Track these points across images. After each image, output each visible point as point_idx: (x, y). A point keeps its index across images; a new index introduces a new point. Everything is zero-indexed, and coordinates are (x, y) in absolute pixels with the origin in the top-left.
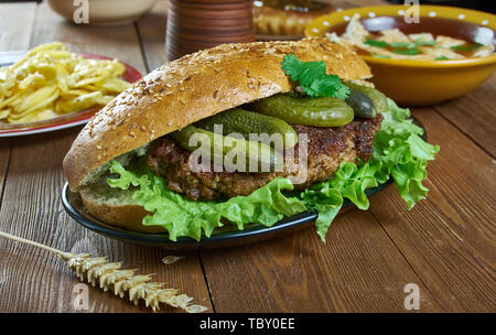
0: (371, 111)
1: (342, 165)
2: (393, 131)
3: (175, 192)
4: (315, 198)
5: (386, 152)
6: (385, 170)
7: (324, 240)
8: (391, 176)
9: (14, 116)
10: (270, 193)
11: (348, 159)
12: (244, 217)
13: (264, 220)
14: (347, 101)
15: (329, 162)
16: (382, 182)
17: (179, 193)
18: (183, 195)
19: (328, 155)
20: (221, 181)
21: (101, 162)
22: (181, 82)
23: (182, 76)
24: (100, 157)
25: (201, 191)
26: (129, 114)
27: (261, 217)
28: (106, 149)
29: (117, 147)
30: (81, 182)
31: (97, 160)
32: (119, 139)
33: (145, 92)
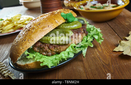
0: (84, 23)
1: (84, 37)
3: (44, 55)
8: (94, 38)
9: (3, 31)
10: (71, 48)
11: (84, 35)
12: (66, 56)
13: (71, 56)
17: (46, 55)
18: (47, 55)
20: (57, 49)
21: (23, 52)
22: (38, 25)
23: (38, 24)
24: (22, 51)
25: (52, 53)
26: (27, 37)
27: (70, 55)
28: (23, 48)
29: (26, 47)
30: (18, 60)
31: (22, 52)
32: (26, 45)
33: (29, 30)
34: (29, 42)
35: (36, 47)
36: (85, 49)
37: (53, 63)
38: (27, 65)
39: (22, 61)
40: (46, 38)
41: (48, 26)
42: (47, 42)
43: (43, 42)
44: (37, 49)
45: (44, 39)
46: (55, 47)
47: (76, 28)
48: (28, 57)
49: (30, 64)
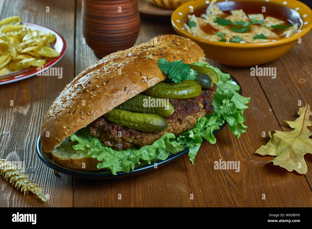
0: (210, 84)
1: (199, 120)
2: (223, 92)
3: (108, 147)
4: (185, 140)
5: (221, 107)
6: (222, 118)
7: (193, 163)
8: (225, 121)
10: (164, 142)
11: (201, 115)
12: (150, 157)
13: (161, 157)
14: (196, 80)
15: (191, 119)
16: (221, 125)
17: (111, 147)
18: (114, 148)
19: (191, 115)
20: (135, 138)
21: (68, 136)
22: (104, 84)
23: (104, 80)
24: (66, 133)
25: (124, 144)
26: (78, 106)
27: (159, 155)
28: (69, 128)
29: (75, 126)
30: (55, 147)
31: (65, 135)
32: (76, 122)
33: (85, 91)
34: (82, 117)
35: (94, 128)
36: (195, 146)
37: (121, 165)
38: (72, 161)
39: (63, 150)
40: (117, 113)
41: (125, 88)
42: (116, 121)
43: (111, 119)
44: (95, 132)
45: (112, 113)
46: (131, 134)
47: (185, 97)
48: (76, 147)
49: (77, 160)
